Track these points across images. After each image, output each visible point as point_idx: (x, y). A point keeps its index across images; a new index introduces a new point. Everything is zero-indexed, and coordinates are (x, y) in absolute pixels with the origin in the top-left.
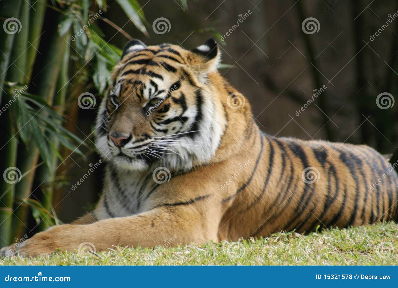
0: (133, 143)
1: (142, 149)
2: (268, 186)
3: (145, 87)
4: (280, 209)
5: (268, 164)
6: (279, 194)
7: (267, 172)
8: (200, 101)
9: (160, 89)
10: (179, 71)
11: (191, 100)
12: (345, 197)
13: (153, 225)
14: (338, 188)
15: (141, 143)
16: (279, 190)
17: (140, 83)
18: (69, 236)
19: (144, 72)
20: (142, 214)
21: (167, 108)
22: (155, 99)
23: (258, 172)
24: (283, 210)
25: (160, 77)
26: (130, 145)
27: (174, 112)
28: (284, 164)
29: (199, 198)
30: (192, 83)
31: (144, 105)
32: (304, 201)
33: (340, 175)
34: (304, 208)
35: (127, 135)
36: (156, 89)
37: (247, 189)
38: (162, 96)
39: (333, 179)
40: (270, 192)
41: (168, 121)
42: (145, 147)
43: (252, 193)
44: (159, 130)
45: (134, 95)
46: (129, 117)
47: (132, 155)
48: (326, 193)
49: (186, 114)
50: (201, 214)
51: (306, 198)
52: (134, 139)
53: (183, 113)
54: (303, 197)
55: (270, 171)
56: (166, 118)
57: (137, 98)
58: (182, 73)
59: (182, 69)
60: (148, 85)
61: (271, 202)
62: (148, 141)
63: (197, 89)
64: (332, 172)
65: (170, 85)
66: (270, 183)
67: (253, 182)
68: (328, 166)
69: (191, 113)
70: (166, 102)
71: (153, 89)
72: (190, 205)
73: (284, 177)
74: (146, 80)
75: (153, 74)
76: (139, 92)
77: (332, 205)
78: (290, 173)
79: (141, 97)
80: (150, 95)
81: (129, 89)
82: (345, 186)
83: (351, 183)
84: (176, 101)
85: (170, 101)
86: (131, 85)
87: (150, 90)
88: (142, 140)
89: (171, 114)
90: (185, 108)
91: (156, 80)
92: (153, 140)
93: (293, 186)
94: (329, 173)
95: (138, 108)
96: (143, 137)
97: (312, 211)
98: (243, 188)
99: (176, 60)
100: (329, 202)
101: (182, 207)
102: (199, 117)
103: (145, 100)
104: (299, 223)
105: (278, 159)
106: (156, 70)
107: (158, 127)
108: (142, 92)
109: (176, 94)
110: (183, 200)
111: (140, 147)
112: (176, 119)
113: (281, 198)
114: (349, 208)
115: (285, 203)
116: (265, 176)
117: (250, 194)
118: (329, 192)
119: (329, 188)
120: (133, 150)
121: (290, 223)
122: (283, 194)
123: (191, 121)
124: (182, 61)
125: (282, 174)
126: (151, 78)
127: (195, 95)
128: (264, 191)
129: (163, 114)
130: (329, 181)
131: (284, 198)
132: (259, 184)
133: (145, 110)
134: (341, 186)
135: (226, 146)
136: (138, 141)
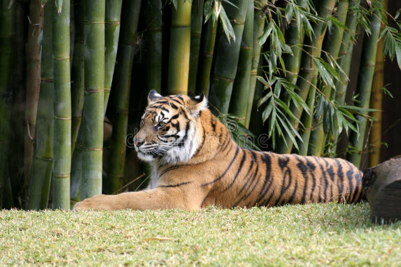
0: (145, 145)
1: (150, 149)
2: (237, 179)
3: (157, 115)
4: (248, 192)
5: (239, 166)
6: (246, 184)
7: (237, 171)
8: (188, 127)
9: (165, 117)
10: (179, 108)
11: (183, 126)
12: (296, 187)
13: (150, 197)
14: (290, 182)
15: (150, 146)
16: (245, 181)
17: (156, 113)
18: (100, 201)
19: (160, 107)
20: (146, 191)
21: (168, 129)
22: (162, 122)
23: (231, 170)
24: (250, 193)
25: (168, 111)
26: (143, 146)
27: (171, 132)
28: (251, 167)
29: (183, 184)
30: (186, 117)
31: (156, 125)
32: (265, 189)
33: (293, 174)
34: (266, 192)
35: (141, 140)
36: (163, 117)
37: (222, 179)
38: (166, 121)
39: (287, 177)
40: (239, 182)
41: (168, 137)
42: (152, 148)
43: (226, 182)
44: (162, 140)
45: (151, 119)
46: (145, 130)
47: (144, 152)
48: (282, 185)
49: (178, 134)
50: (184, 192)
51: (266, 187)
52: (146, 143)
53: (177, 133)
54: (264, 186)
55: (239, 170)
56: (167, 134)
57: (151, 121)
58: (181, 110)
59: (181, 108)
60: (159, 114)
61: (240, 188)
62: (155, 145)
63: (188, 120)
64: (288, 173)
65: (172, 116)
66: (239, 177)
67: (226, 176)
68: (286, 169)
69: (181, 134)
70: (168, 125)
71: (161, 116)
72: (177, 187)
73: (250, 174)
74: (159, 111)
75: (164, 109)
76: (153, 117)
77: (286, 191)
78: (255, 171)
79: (154, 120)
80: (159, 120)
81: (149, 116)
82: (296, 181)
83: (301, 179)
84: (173, 125)
85: (170, 125)
86: (151, 114)
87: (160, 117)
88: (150, 144)
89: (170, 133)
90: (178, 130)
91: (164, 112)
92: (158, 144)
93: (256, 179)
94: (285, 173)
95: (152, 127)
96: (151, 143)
97: (272, 195)
98: (219, 178)
99: (179, 103)
100: (284, 189)
101: (171, 188)
102: (186, 137)
103: (156, 123)
104: (265, 201)
105: (247, 164)
106: (166, 107)
107: (161, 138)
108: (155, 117)
109: (175, 121)
110: (172, 184)
111: (149, 148)
112: (172, 136)
113: (247, 186)
114: (299, 194)
115: (251, 189)
116: (236, 173)
117: (224, 182)
118: (283, 184)
119: (284, 181)
120: (145, 149)
121: (258, 201)
122: (249, 184)
123: (181, 138)
124: (183, 104)
125: (249, 172)
126: (162, 110)
127: (186, 124)
128: (234, 181)
129: (165, 132)
130: (284, 178)
131: (249, 186)
132: (230, 178)
133: (156, 128)
134: (293, 181)
135: (203, 155)
136: (148, 144)
